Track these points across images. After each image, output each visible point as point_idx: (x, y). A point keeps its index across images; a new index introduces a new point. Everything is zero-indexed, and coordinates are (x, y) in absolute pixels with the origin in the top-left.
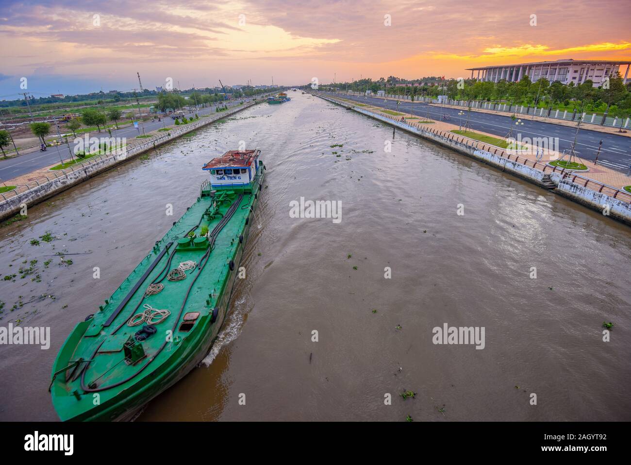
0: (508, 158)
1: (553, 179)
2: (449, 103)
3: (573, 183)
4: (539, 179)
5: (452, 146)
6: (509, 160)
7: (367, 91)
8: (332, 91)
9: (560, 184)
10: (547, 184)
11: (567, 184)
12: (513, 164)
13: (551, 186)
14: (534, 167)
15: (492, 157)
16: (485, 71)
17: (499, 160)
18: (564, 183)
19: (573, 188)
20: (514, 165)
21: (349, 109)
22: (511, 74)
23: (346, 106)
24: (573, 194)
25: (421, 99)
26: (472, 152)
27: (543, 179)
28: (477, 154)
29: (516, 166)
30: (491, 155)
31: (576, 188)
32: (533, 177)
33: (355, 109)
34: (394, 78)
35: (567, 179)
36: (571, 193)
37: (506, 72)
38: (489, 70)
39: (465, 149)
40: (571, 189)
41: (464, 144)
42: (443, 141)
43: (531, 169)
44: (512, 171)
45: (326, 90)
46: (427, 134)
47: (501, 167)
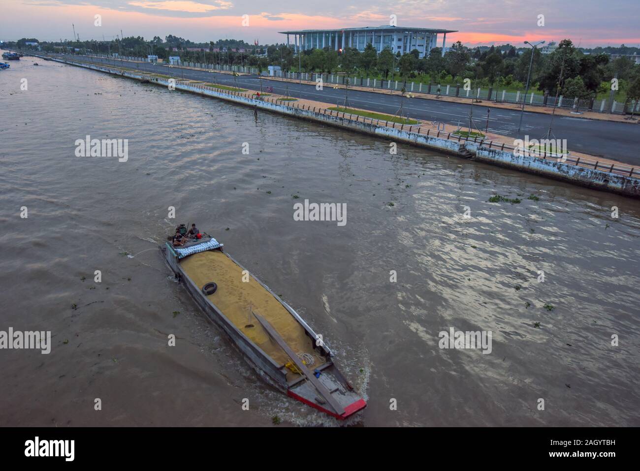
0: (419, 133)
1: (469, 148)
3: (491, 149)
4: (456, 149)
5: (344, 125)
6: (420, 134)
9: (478, 151)
10: (464, 153)
11: (485, 150)
12: (425, 137)
13: (467, 155)
14: (448, 139)
15: (399, 134)
16: (303, 36)
17: (408, 136)
18: (482, 149)
19: (491, 153)
20: (426, 138)
22: (333, 41)
24: (493, 159)
25: (244, 70)
26: (372, 130)
27: (460, 149)
28: (379, 131)
29: (429, 140)
30: (397, 132)
31: (494, 153)
32: (449, 148)
34: (177, 39)
35: (484, 146)
36: (490, 158)
37: (327, 38)
38: (307, 34)
39: (363, 127)
40: (489, 154)
41: (361, 123)
42: (330, 121)
43: (446, 141)
44: (426, 145)
45: (65, 51)
46: (304, 113)
47: (412, 143)
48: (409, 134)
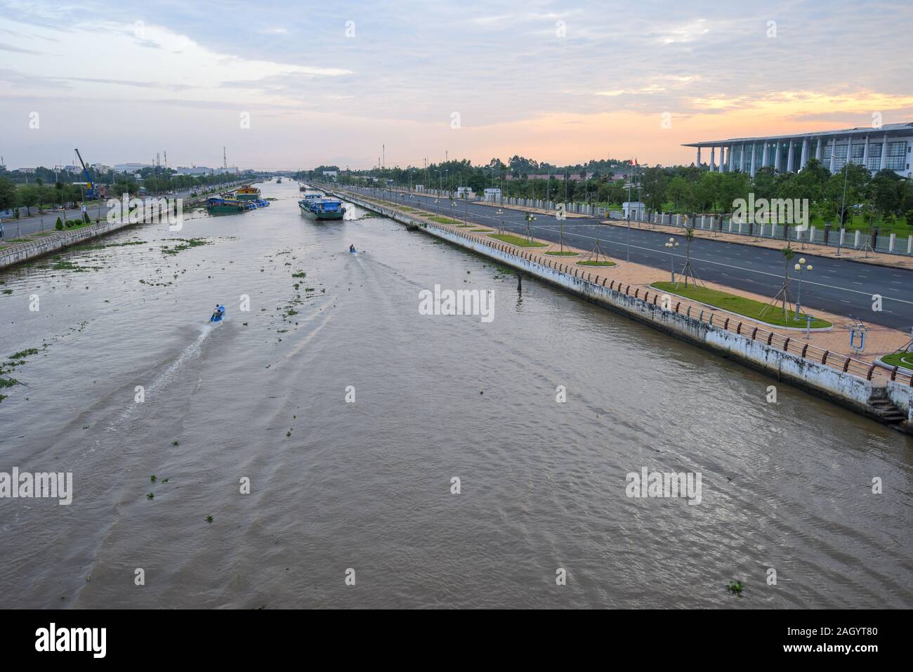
0: (786, 349)
1: (895, 397)
2: (649, 220)
4: (862, 398)
5: (656, 319)
6: (788, 353)
7: (459, 189)
8: (377, 185)
9: (911, 409)
10: (882, 411)
12: (797, 362)
13: (891, 415)
14: (846, 370)
15: (749, 348)
16: (726, 149)
17: (765, 354)
20: (801, 364)
21: (413, 229)
22: (784, 157)
23: (408, 221)
26: (701, 334)
27: (872, 399)
28: (713, 338)
29: (805, 368)
30: (744, 342)
32: (847, 394)
33: (429, 229)
34: (524, 161)
37: (771, 152)
38: (735, 146)
39: (685, 326)
41: (683, 316)
42: (634, 309)
43: (840, 375)
44: (801, 380)
45: (360, 183)
46: (596, 290)
47: (772, 370)
48: (767, 351)
